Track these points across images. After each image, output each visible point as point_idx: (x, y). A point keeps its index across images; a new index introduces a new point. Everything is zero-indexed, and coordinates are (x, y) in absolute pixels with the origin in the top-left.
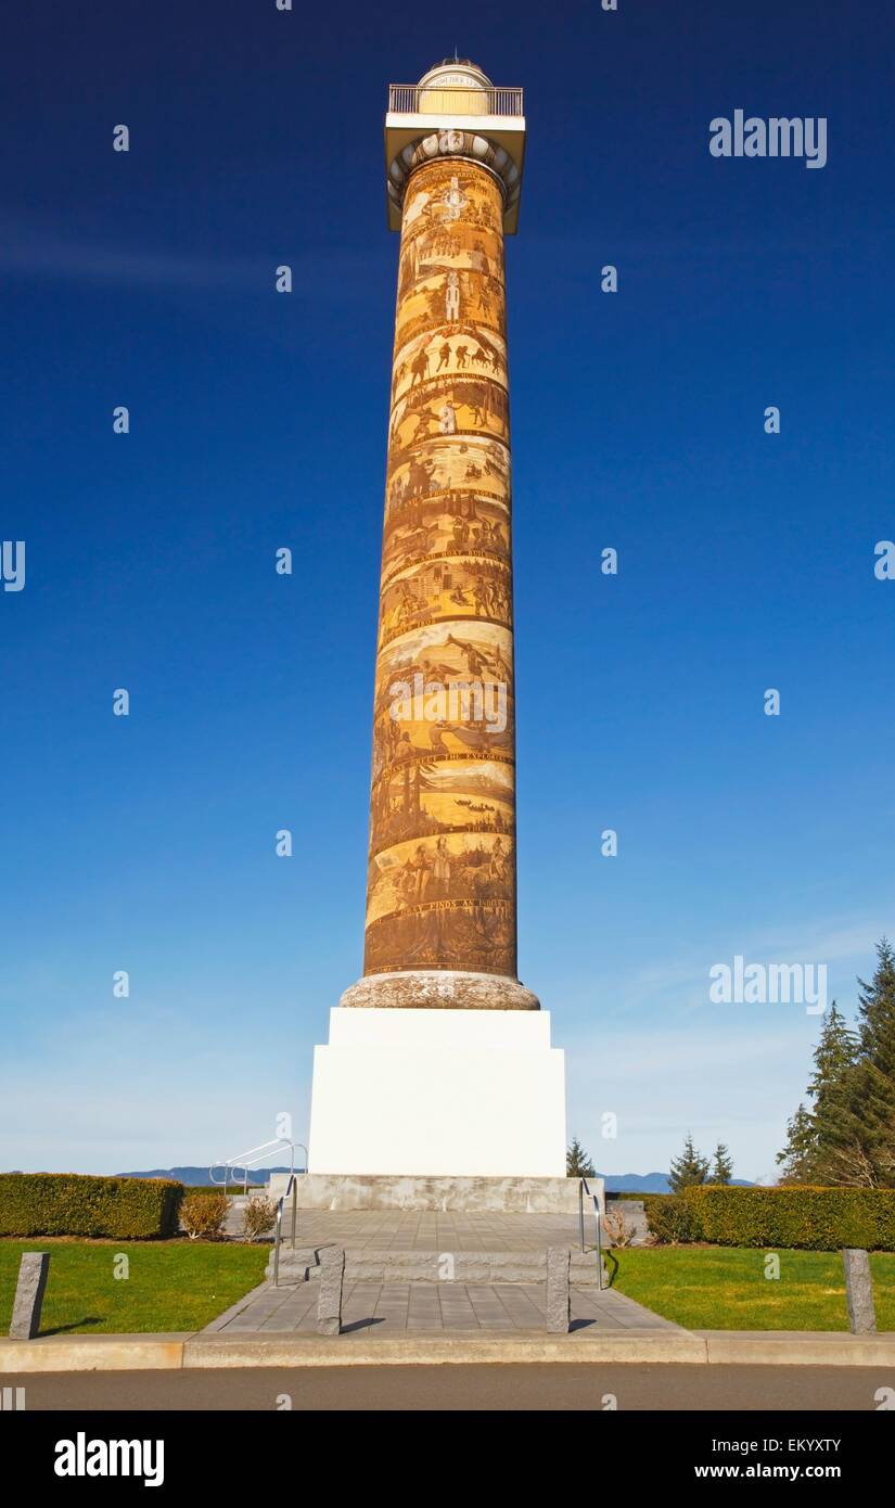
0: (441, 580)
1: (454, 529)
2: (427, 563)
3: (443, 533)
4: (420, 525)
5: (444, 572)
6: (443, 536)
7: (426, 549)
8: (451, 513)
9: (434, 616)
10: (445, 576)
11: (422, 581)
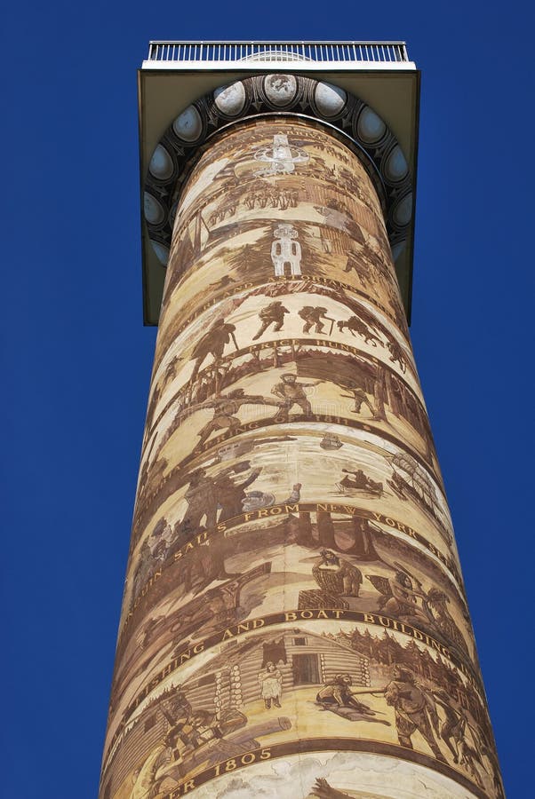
0: (285, 667)
1: (316, 571)
2: (241, 639)
3: (285, 578)
4: (219, 572)
5: (292, 650)
6: (285, 583)
7: (237, 612)
8: (305, 540)
9: (265, 742)
10: (295, 657)
11: (227, 675)
